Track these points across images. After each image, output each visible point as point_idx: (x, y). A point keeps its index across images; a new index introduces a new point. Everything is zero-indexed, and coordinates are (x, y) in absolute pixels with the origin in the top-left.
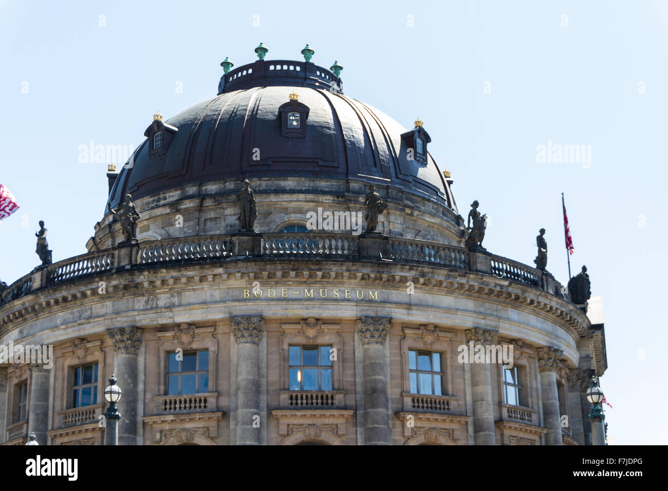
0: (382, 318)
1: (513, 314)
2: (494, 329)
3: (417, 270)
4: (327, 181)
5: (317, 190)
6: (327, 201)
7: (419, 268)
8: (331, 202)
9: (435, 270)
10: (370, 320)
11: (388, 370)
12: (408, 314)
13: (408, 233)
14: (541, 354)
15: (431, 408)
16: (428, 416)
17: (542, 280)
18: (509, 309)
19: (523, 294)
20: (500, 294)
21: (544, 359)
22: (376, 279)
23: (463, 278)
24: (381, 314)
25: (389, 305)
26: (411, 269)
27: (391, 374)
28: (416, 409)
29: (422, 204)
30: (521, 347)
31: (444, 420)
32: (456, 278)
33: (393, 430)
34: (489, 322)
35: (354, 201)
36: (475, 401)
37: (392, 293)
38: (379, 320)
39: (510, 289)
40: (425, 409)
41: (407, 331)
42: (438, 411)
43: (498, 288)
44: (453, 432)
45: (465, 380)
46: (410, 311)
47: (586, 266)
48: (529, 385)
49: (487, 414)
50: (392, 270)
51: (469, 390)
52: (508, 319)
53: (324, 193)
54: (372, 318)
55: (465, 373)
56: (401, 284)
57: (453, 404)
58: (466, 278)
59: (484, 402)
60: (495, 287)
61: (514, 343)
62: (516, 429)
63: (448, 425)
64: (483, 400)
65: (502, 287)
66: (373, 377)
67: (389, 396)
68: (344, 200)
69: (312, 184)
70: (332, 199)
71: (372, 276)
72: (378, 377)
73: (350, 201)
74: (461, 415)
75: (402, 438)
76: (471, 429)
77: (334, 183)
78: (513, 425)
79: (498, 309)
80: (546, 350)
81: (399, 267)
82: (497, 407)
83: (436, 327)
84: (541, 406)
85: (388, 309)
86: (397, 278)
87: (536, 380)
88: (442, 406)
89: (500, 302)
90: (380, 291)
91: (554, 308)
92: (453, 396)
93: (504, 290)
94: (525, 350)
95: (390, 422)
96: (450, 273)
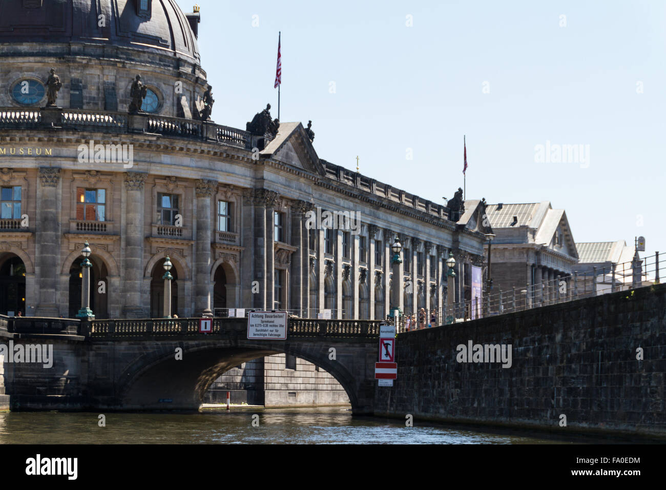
0: (53, 168)
1: (165, 158)
2: (146, 172)
3: (78, 134)
4: (53, 45)
5: (45, 52)
6: (51, 62)
7: (81, 133)
8: (54, 62)
9: (92, 134)
10: (45, 170)
11: (60, 204)
12: (74, 165)
13: (121, 81)
14: (197, 184)
15: (92, 230)
16: (86, 236)
17: (202, 127)
18: (162, 155)
19: (171, 145)
20: (149, 146)
21: (199, 188)
22: (49, 140)
23: (116, 138)
24: (53, 165)
25: (59, 159)
26: (74, 134)
27: (62, 207)
28: (80, 231)
29: (137, 56)
30: (175, 181)
31: (100, 239)
32: (111, 138)
33: (62, 245)
34: (141, 167)
35: (73, 61)
36: (127, 224)
37: (63, 150)
38: (51, 170)
39: (159, 142)
40: (87, 230)
41: (76, 176)
42: (97, 232)
43: (148, 143)
44: (108, 246)
45: (121, 208)
46: (75, 162)
47: (270, 104)
48: (183, 208)
49: (134, 233)
50: (60, 135)
51: (123, 216)
52: (161, 163)
53: (50, 55)
54: (46, 168)
55: (122, 204)
56: (69, 143)
57: (109, 227)
58: (119, 138)
59: (133, 225)
60: (145, 142)
61: (167, 179)
62: (162, 242)
63: (103, 242)
64: (132, 224)
65: (150, 141)
66: (46, 210)
67: (60, 222)
68: (64, 60)
69: (41, 48)
70: (55, 60)
71: (46, 139)
72: (49, 210)
73: (69, 61)
74: (115, 234)
75: (68, 251)
76: (123, 244)
77: (59, 46)
78: (160, 240)
79: (151, 156)
80: (201, 181)
81: (64, 132)
82: (148, 227)
83: (97, 172)
84: (195, 223)
85: (59, 162)
86: (64, 140)
87: (192, 203)
88: (100, 228)
89: (153, 151)
90: (54, 149)
91: (206, 151)
92: (110, 221)
93: (153, 143)
94: (179, 183)
95: (60, 240)
96: (105, 135)
